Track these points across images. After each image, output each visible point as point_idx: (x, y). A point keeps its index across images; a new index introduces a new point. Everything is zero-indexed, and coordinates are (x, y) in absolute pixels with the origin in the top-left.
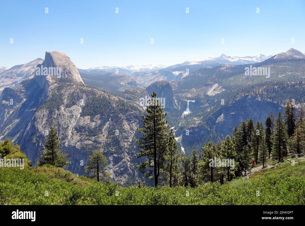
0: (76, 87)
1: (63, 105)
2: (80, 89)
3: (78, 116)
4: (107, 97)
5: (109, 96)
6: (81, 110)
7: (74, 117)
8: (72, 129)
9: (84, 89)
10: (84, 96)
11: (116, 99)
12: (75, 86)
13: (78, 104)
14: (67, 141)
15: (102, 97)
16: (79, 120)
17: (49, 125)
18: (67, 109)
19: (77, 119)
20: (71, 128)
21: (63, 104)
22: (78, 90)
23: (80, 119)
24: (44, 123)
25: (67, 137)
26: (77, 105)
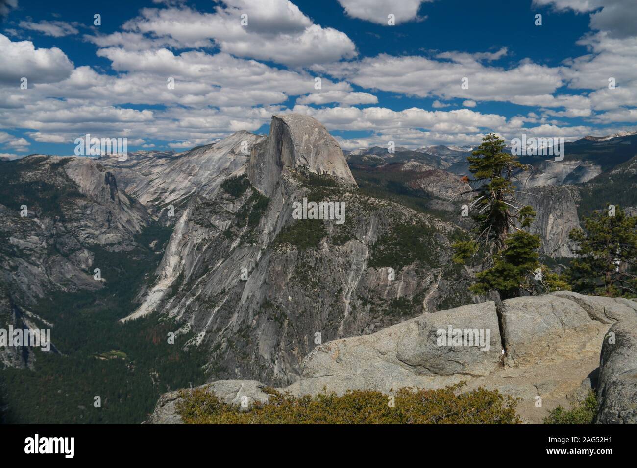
0: (351, 198)
1: (325, 239)
2: (361, 203)
3: (362, 267)
4: (427, 223)
5: (431, 222)
6: (367, 252)
7: (354, 267)
8: (350, 294)
9: (369, 202)
10: (373, 220)
11: (449, 230)
12: (347, 194)
13: (360, 238)
14: (342, 322)
15: (414, 223)
16: (366, 276)
17: (300, 282)
18: (337, 247)
19: (361, 273)
20: (347, 294)
21: (327, 234)
22: (357, 204)
23: (366, 274)
24: (289, 277)
25: (342, 313)
26: (357, 239)
